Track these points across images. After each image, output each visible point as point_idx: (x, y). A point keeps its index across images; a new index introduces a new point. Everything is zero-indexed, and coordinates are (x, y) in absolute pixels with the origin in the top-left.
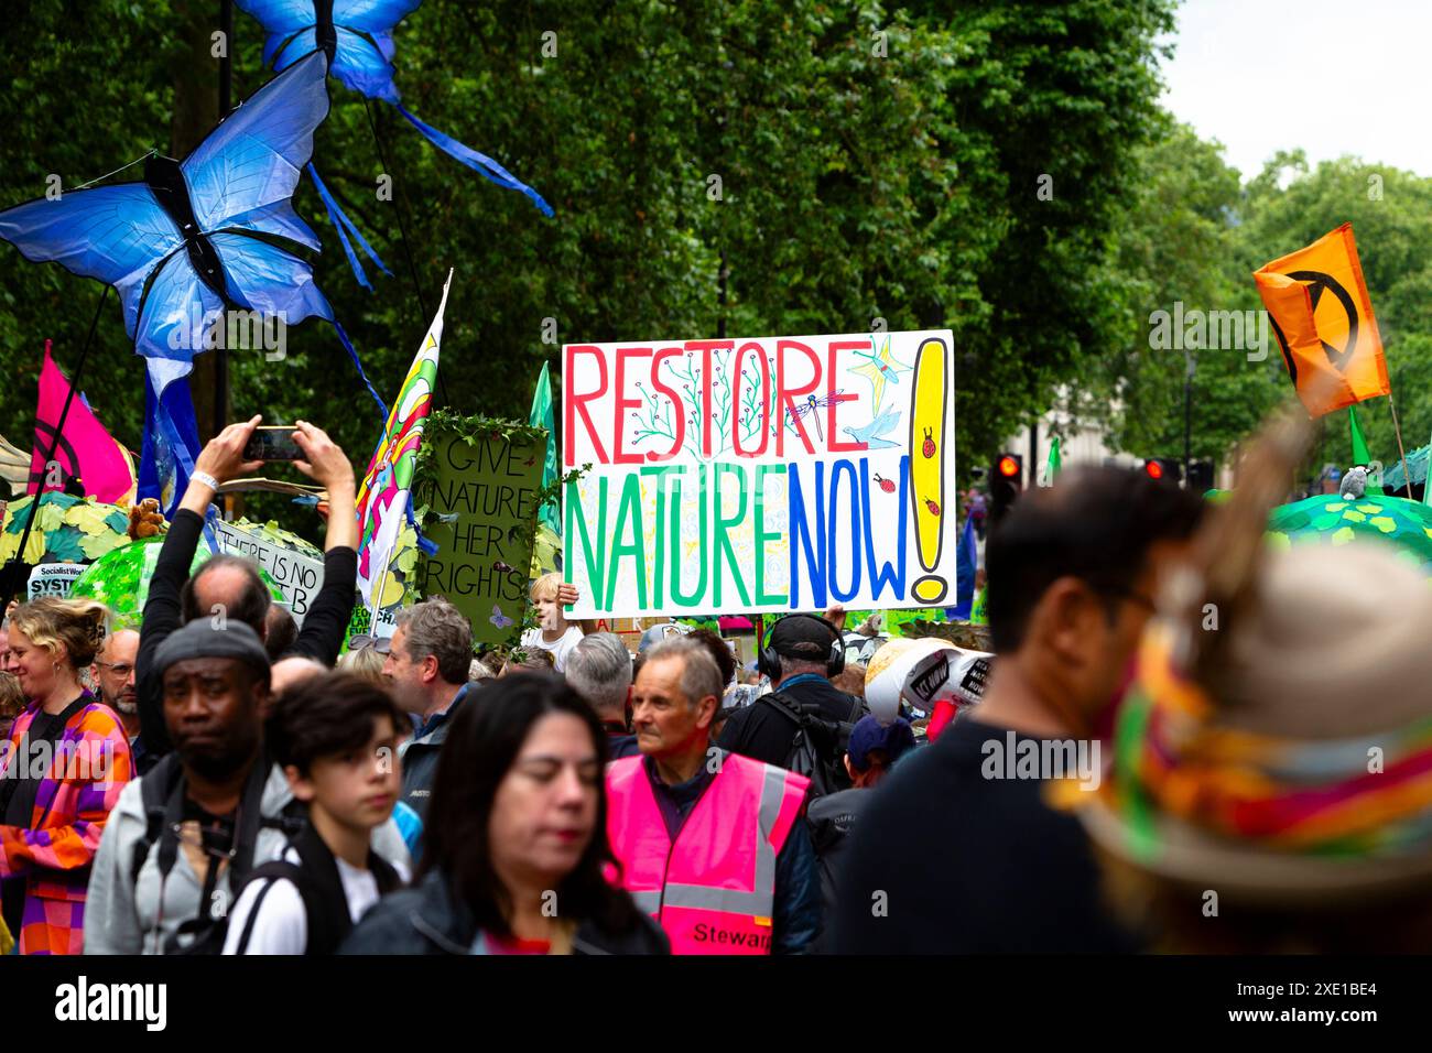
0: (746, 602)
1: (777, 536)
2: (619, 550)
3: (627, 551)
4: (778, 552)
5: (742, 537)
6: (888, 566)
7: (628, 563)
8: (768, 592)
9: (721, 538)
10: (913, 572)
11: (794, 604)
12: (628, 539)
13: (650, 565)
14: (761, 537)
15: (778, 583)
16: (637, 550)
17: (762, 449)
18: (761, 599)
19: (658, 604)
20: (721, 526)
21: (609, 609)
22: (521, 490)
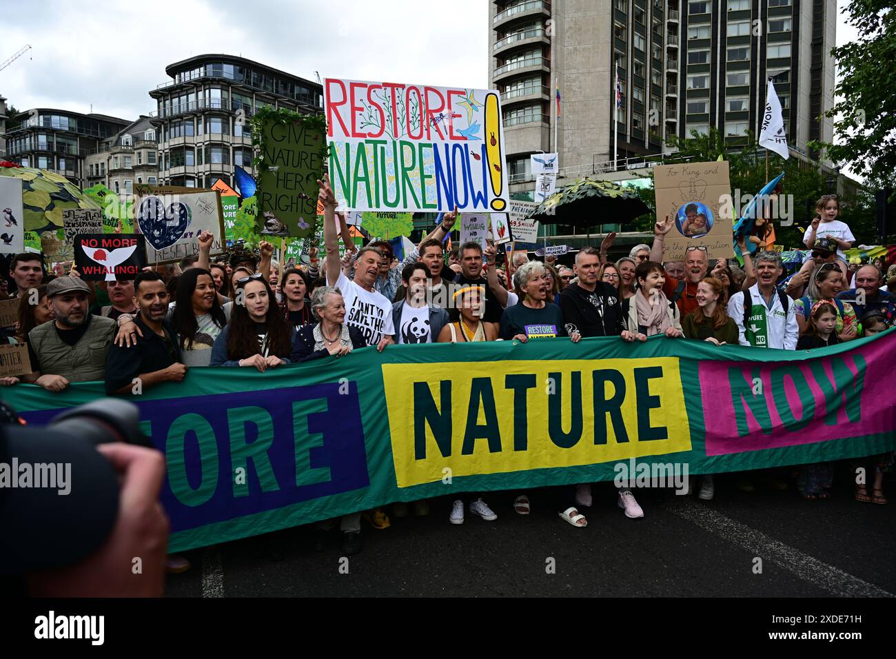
0: (419, 207)
1: (430, 177)
2: (357, 179)
3: (361, 179)
4: (431, 184)
5: (414, 176)
6: (479, 193)
7: (362, 185)
8: (428, 202)
9: (405, 176)
10: (491, 197)
11: (440, 209)
12: (361, 174)
13: (372, 186)
14: (423, 177)
15: (432, 199)
16: (366, 179)
17: (421, 136)
18: (425, 206)
19: (378, 206)
20: (405, 170)
21: (354, 207)
22: (312, 154)
